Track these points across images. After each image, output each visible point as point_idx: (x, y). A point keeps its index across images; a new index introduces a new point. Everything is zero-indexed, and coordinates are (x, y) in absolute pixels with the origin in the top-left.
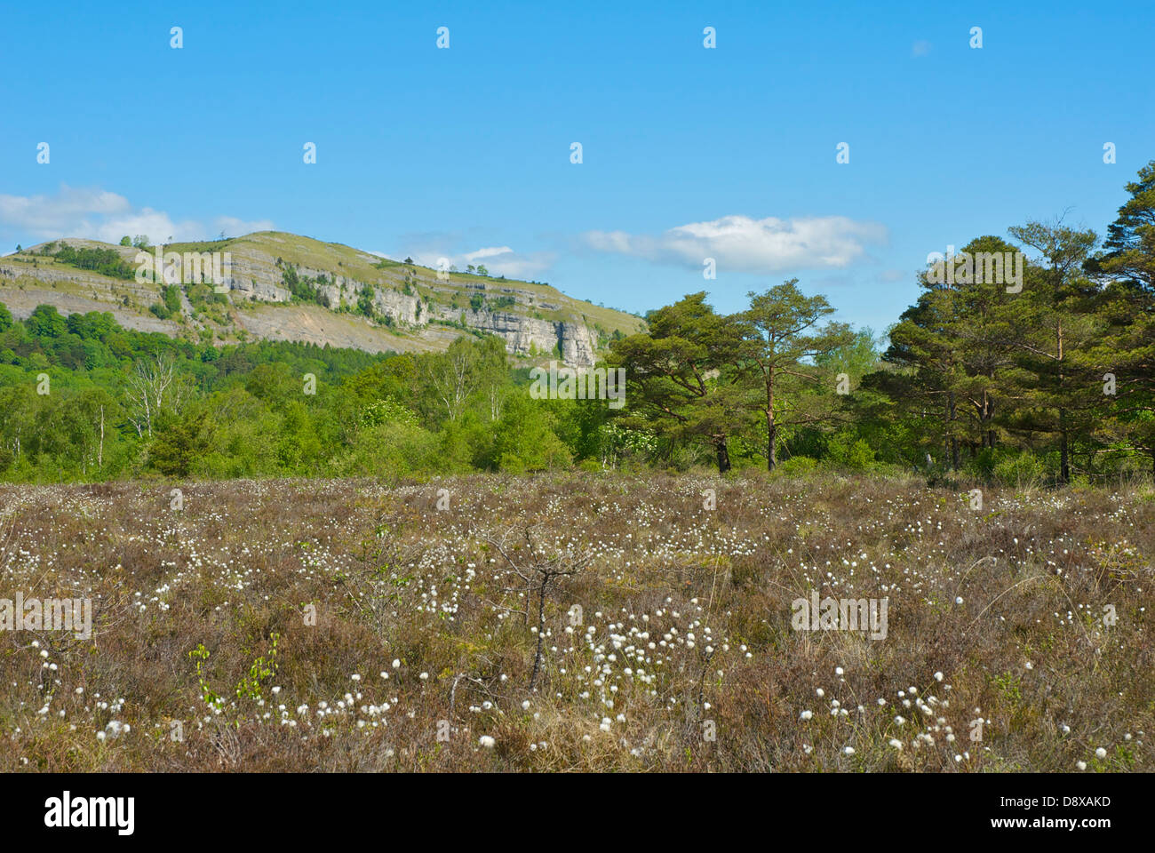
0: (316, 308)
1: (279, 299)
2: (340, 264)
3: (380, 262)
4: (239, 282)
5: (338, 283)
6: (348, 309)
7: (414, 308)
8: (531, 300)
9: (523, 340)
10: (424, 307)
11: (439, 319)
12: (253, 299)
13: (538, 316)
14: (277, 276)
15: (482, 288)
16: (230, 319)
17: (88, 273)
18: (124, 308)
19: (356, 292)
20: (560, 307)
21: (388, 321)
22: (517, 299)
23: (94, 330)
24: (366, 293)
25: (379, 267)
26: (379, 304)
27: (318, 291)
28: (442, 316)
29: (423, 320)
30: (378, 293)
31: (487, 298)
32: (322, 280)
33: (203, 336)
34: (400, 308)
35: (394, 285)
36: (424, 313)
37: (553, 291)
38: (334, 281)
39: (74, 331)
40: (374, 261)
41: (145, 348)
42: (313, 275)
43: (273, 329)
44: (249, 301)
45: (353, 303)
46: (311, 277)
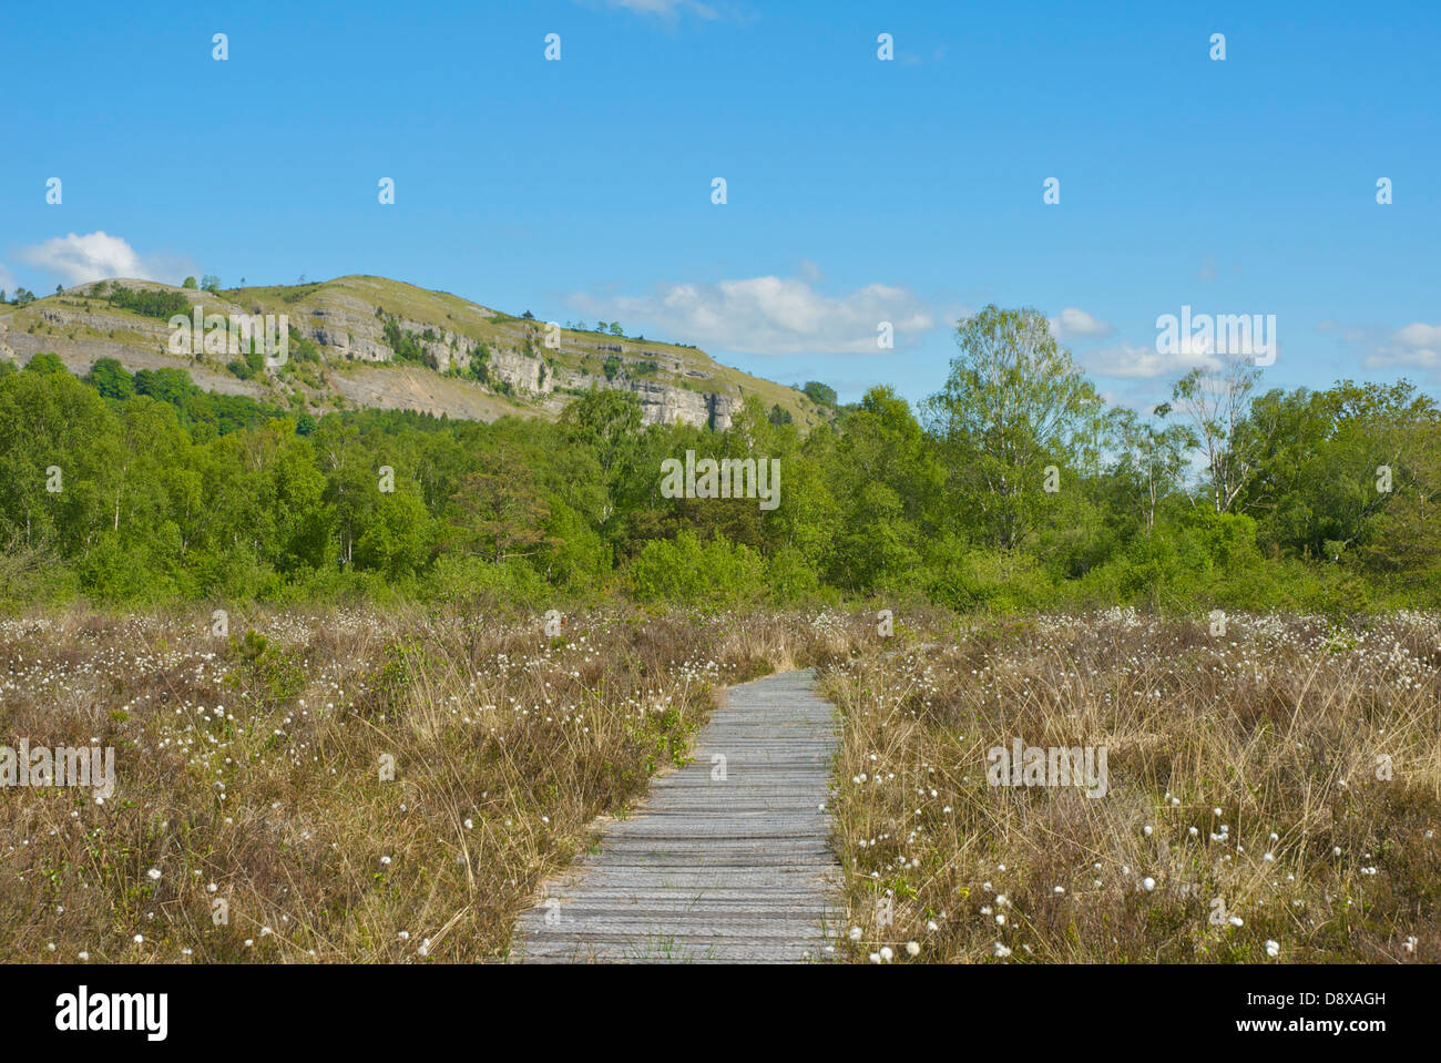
0: (420, 369)
1: (380, 358)
2: (449, 317)
3: (494, 316)
4: (333, 336)
5: (448, 340)
6: (458, 372)
7: (536, 373)
8: (677, 366)
9: (667, 416)
10: (549, 371)
11: (566, 387)
12: (350, 357)
13: (686, 386)
14: (378, 329)
15: (618, 350)
16: (324, 381)
17: (152, 320)
18: (196, 365)
19: (468, 351)
20: (712, 375)
21: (506, 389)
22: (661, 364)
23: (167, 391)
24: (480, 353)
25: (494, 322)
26: (496, 367)
27: (424, 350)
28: (570, 384)
29: (547, 388)
30: (494, 353)
31: (625, 362)
32: (429, 335)
33: (293, 401)
34: (520, 372)
35: (514, 344)
36: (548, 378)
37: (702, 356)
38: (443, 337)
39: (142, 392)
40: (488, 314)
41: (230, 415)
42: (418, 329)
43: (374, 395)
44: (344, 358)
45: (465, 365)
46: (415, 332)
